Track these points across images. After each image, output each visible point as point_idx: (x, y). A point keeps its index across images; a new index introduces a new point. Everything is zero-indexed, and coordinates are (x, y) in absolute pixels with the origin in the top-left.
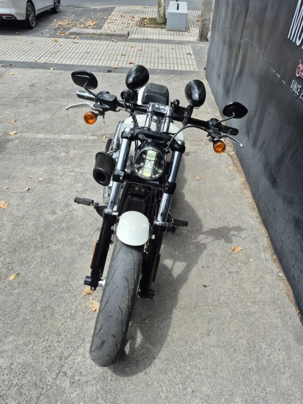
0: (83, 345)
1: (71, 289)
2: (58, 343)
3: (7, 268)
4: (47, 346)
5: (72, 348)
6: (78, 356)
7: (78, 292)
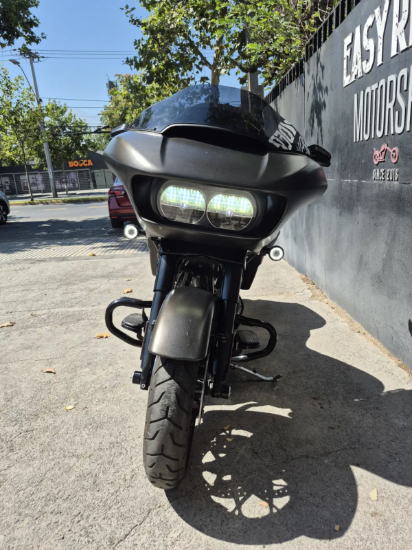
0: (148, 520)
1: (124, 451)
2: (106, 521)
3: (23, 437)
4: (87, 525)
5: (130, 525)
6: (141, 536)
7: (135, 454)
